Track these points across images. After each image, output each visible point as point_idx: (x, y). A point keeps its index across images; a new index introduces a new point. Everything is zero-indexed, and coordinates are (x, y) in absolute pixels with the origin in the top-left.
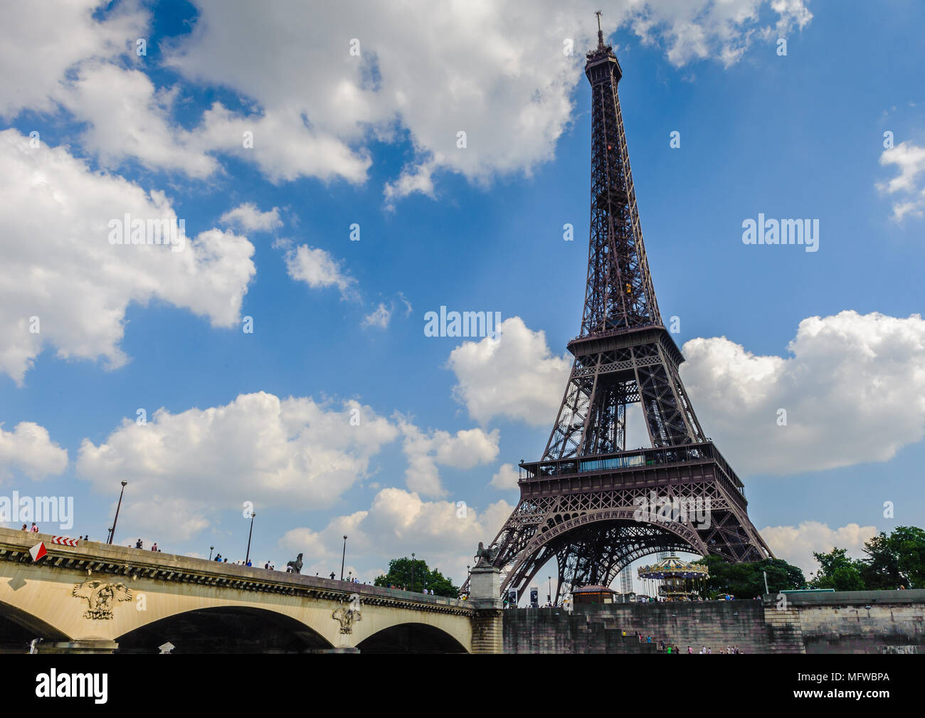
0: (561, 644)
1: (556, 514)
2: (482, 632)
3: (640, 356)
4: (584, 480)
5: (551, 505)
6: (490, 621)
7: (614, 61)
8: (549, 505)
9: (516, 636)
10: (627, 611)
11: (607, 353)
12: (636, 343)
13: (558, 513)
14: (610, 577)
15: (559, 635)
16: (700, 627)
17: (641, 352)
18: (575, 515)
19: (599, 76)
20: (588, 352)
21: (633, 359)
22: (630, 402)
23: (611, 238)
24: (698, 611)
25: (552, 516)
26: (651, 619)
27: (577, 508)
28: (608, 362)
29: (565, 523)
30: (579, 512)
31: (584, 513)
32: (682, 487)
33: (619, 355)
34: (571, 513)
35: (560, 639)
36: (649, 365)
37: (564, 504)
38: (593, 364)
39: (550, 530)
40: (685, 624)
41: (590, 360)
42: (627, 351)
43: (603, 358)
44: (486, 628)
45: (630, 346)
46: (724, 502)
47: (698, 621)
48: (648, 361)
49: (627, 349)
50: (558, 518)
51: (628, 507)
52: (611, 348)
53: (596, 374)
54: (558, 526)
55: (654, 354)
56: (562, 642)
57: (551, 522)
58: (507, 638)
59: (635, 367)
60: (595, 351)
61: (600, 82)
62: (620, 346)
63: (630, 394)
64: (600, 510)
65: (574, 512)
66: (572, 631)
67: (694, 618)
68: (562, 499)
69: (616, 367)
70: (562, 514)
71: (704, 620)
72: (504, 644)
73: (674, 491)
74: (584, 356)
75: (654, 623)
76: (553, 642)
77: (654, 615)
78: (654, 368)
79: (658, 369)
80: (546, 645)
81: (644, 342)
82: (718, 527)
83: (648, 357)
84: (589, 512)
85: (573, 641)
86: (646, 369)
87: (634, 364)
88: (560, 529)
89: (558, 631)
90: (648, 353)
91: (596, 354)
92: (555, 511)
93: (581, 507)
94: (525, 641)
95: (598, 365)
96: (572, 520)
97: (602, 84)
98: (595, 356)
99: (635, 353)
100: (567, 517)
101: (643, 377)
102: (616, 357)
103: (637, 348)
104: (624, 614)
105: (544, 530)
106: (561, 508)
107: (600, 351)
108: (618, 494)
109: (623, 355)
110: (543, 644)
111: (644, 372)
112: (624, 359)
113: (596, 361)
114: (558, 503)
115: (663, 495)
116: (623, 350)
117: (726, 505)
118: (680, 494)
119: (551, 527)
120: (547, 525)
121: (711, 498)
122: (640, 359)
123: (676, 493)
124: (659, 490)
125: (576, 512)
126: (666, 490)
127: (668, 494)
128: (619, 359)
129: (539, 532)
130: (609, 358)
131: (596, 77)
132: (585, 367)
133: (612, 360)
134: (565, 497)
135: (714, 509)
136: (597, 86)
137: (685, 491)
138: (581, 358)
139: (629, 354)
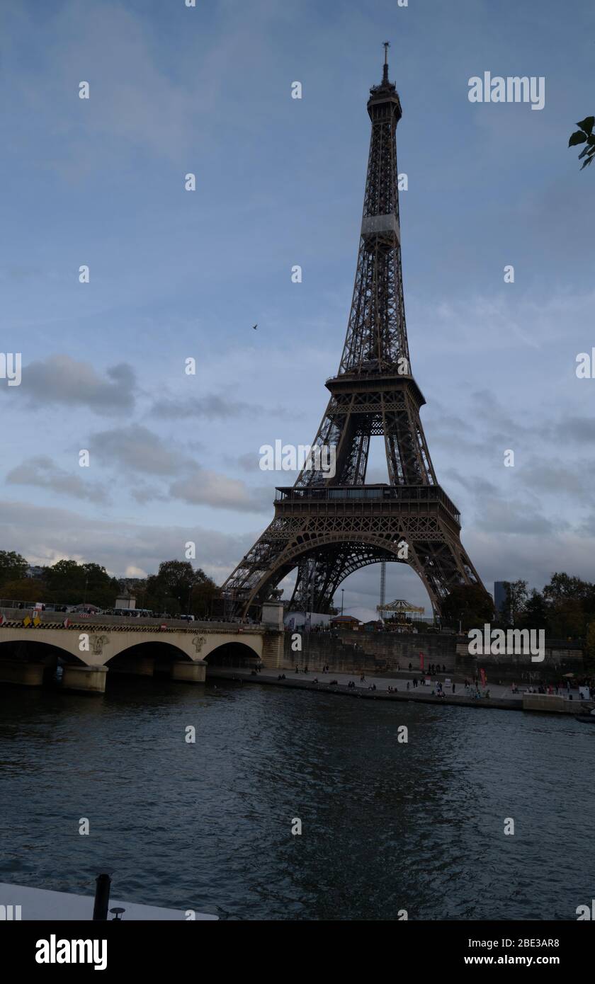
1: (304, 532)
2: (270, 646)
3: (388, 401)
4: (331, 506)
5: (301, 524)
6: (276, 639)
7: (396, 101)
8: (299, 524)
11: (360, 394)
12: (385, 389)
13: (306, 532)
14: (340, 578)
17: (390, 397)
18: (320, 535)
19: (379, 115)
20: (343, 392)
21: (382, 403)
22: (374, 435)
25: (301, 534)
27: (323, 529)
28: (360, 403)
29: (311, 541)
30: (324, 532)
31: (328, 534)
33: (370, 398)
34: (317, 533)
36: (396, 410)
37: (312, 524)
38: (348, 404)
39: (299, 546)
41: (344, 399)
42: (378, 395)
43: (356, 398)
44: (273, 643)
45: (381, 390)
46: (442, 535)
48: (395, 407)
49: (377, 393)
50: (306, 536)
51: (365, 532)
52: (363, 390)
53: (349, 413)
54: (305, 543)
55: (400, 400)
57: (299, 539)
58: (287, 650)
59: (383, 410)
60: (349, 391)
61: (380, 122)
62: (371, 390)
63: (375, 428)
64: (343, 533)
65: (320, 532)
68: (311, 520)
69: (367, 408)
70: (310, 533)
73: (403, 522)
74: (340, 395)
78: (399, 413)
79: (402, 415)
81: (392, 389)
82: (435, 555)
83: (395, 403)
84: (333, 533)
86: (393, 413)
87: (383, 407)
88: (306, 546)
90: (396, 399)
91: (351, 394)
92: (304, 530)
93: (326, 528)
95: (352, 404)
96: (318, 539)
97: (382, 124)
98: (348, 395)
99: (384, 397)
100: (314, 536)
102: (367, 399)
103: (387, 393)
105: (294, 545)
106: (309, 528)
107: (355, 392)
108: (358, 520)
109: (374, 398)
111: (391, 416)
112: (375, 402)
113: (350, 400)
114: (307, 523)
115: (394, 524)
116: (375, 394)
117: (444, 537)
118: (408, 525)
119: (300, 543)
120: (296, 541)
121: (432, 531)
122: (388, 404)
123: (405, 524)
124: (392, 520)
125: (322, 532)
126: (398, 520)
127: (399, 525)
128: (370, 402)
129: (289, 546)
130: (362, 399)
131: (377, 115)
132: (340, 405)
133: (363, 402)
134: (313, 518)
135: (433, 540)
136: (377, 126)
137: (412, 523)
138: (337, 396)
139: (379, 398)
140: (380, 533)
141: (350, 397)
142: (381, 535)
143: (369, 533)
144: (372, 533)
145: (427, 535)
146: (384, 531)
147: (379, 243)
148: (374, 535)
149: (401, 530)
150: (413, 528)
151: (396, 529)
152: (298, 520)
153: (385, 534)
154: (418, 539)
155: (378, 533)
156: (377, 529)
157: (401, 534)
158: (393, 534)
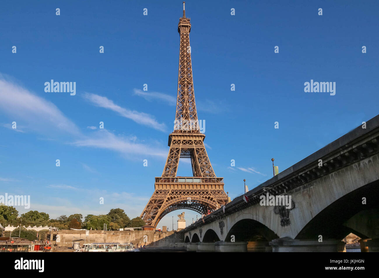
1: (170, 196)
3: (196, 144)
4: (180, 185)
8: (167, 193)
11: (184, 141)
12: (195, 139)
13: (171, 196)
21: (194, 145)
25: (169, 197)
28: (184, 144)
30: (179, 196)
31: (181, 197)
36: (200, 148)
37: (173, 193)
39: (169, 202)
42: (192, 141)
43: (183, 142)
45: (193, 139)
50: (171, 198)
52: (185, 138)
53: (180, 148)
54: (172, 200)
55: (201, 144)
59: (195, 148)
60: (179, 139)
62: (188, 139)
64: (186, 196)
65: (177, 196)
68: (172, 191)
69: (188, 146)
70: (173, 196)
74: (176, 140)
79: (203, 150)
81: (197, 139)
83: (199, 145)
84: (183, 196)
86: (198, 149)
88: (174, 201)
90: (199, 143)
93: (179, 194)
95: (181, 144)
96: (177, 199)
97: (185, 33)
98: (179, 141)
99: (194, 143)
100: (175, 197)
101: (197, 152)
102: (187, 142)
103: (195, 141)
105: (167, 201)
108: (192, 191)
112: (190, 144)
114: (170, 192)
115: (207, 193)
116: (190, 141)
119: (169, 200)
121: (223, 195)
123: (212, 193)
124: (206, 191)
126: (208, 191)
127: (209, 193)
128: (189, 144)
129: (165, 202)
130: (185, 142)
131: (183, 30)
132: (176, 144)
133: (186, 144)
134: (173, 190)
135: (224, 199)
136: (183, 34)
137: (214, 192)
138: (174, 140)
139: (192, 142)
140: (203, 196)
142: (203, 197)
143: (198, 196)
145: (221, 197)
148: (200, 197)
149: (210, 195)
150: (215, 194)
152: (166, 191)
154: (218, 199)
155: (202, 196)
157: (211, 197)
158: (208, 197)
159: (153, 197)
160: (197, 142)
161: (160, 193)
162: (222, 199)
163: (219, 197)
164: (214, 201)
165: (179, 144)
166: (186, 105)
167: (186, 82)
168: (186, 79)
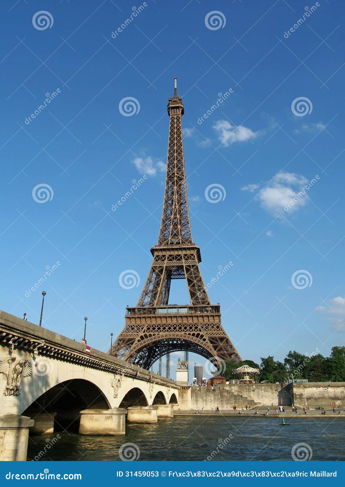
0: (216, 400)
1: (144, 333)
2: (183, 396)
3: (186, 260)
4: (159, 318)
5: (142, 329)
6: (187, 391)
7: (183, 106)
8: (141, 329)
9: (197, 397)
10: (236, 387)
11: (171, 256)
12: (185, 253)
13: (145, 333)
15: (215, 397)
16: (264, 394)
17: (187, 257)
18: (154, 335)
20: (160, 254)
21: (183, 260)
22: (173, 279)
23: (175, 197)
24: (263, 387)
25: (143, 334)
26: (245, 390)
27: (155, 331)
28: (171, 260)
29: (149, 338)
30: (156, 333)
31: (159, 334)
32: (205, 325)
33: (176, 258)
34: (152, 334)
35: (216, 398)
36: (191, 265)
37: (149, 329)
39: (142, 341)
40: (258, 392)
41: (162, 258)
42: (180, 256)
43: (168, 258)
44: (185, 394)
45: (182, 253)
46: (224, 333)
47: (263, 391)
48: (190, 262)
49: (180, 255)
50: (146, 336)
52: (172, 253)
53: (165, 266)
54: (146, 340)
55: (193, 259)
56: (217, 399)
57: (142, 337)
58: (193, 398)
59: (184, 265)
61: (174, 115)
62: (176, 253)
63: (174, 275)
64: (167, 333)
66: (221, 395)
67: (262, 390)
68: (147, 326)
69: (175, 263)
70: (148, 334)
71: (265, 391)
72: (192, 400)
73: (201, 326)
74: (159, 256)
75: (246, 392)
76: (213, 399)
77: (246, 389)
78: (193, 266)
79: (195, 267)
80: (210, 401)
81: (189, 253)
82: (221, 344)
84: (161, 333)
85: (221, 399)
86: (189, 266)
87: (184, 263)
89: (215, 395)
90: (190, 258)
91: (165, 255)
92: (144, 332)
93: (157, 331)
94: (201, 399)
95: (166, 261)
96: (153, 337)
97: (175, 116)
98: (164, 256)
99: (184, 258)
100: (150, 335)
101: (188, 270)
103: (186, 255)
104: (235, 388)
105: (139, 341)
106: (147, 331)
108: (175, 326)
109: (178, 258)
110: (208, 400)
111: (188, 268)
112: (179, 260)
113: (165, 259)
114: (145, 328)
115: (196, 328)
116: (179, 255)
117: (225, 334)
118: (204, 328)
120: (140, 339)
121: (218, 331)
122: (187, 261)
124: (195, 325)
125: (155, 333)
126: (198, 325)
127: (199, 328)
128: (176, 260)
129: (136, 342)
130: (171, 258)
131: (173, 112)
132: (159, 261)
133: (173, 260)
134: (149, 325)
135: (219, 336)
136: (173, 117)
137: (206, 327)
138: (157, 256)
139: (181, 258)
140: (189, 332)
141: (165, 257)
142: (189, 334)
143: (183, 333)
144: (184, 333)
145: (215, 333)
146: (191, 331)
147: (176, 176)
148: (186, 334)
149: (200, 331)
150: (207, 330)
151: (198, 330)
152: (140, 326)
153: (192, 333)
154: (211, 336)
155: (187, 333)
156: (187, 330)
157: (201, 333)
158: (196, 333)
159: (121, 335)
160: (188, 257)
161: (132, 329)
162: (216, 336)
163: (212, 333)
164: (204, 340)
165: (163, 260)
166: (175, 208)
167: (175, 178)
168: (176, 174)
